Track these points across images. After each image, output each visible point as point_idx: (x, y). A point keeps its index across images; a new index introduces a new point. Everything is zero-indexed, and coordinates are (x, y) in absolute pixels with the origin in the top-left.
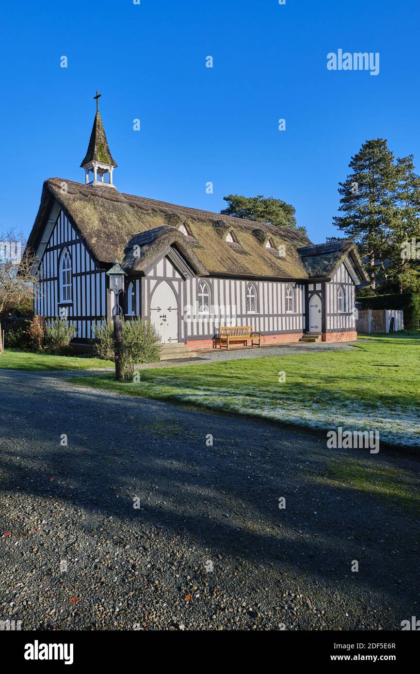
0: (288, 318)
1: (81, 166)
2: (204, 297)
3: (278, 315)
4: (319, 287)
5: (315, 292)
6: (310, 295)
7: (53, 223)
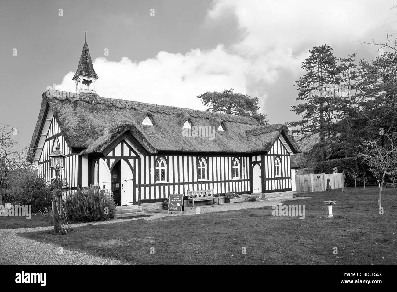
0: (234, 183)
1: (73, 80)
2: (161, 169)
3: (225, 181)
4: (259, 158)
5: (256, 162)
6: (253, 164)
7: (51, 121)
